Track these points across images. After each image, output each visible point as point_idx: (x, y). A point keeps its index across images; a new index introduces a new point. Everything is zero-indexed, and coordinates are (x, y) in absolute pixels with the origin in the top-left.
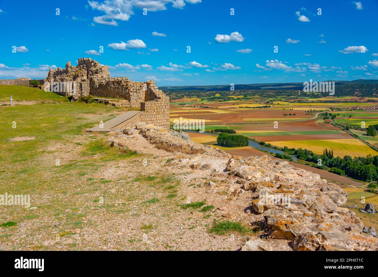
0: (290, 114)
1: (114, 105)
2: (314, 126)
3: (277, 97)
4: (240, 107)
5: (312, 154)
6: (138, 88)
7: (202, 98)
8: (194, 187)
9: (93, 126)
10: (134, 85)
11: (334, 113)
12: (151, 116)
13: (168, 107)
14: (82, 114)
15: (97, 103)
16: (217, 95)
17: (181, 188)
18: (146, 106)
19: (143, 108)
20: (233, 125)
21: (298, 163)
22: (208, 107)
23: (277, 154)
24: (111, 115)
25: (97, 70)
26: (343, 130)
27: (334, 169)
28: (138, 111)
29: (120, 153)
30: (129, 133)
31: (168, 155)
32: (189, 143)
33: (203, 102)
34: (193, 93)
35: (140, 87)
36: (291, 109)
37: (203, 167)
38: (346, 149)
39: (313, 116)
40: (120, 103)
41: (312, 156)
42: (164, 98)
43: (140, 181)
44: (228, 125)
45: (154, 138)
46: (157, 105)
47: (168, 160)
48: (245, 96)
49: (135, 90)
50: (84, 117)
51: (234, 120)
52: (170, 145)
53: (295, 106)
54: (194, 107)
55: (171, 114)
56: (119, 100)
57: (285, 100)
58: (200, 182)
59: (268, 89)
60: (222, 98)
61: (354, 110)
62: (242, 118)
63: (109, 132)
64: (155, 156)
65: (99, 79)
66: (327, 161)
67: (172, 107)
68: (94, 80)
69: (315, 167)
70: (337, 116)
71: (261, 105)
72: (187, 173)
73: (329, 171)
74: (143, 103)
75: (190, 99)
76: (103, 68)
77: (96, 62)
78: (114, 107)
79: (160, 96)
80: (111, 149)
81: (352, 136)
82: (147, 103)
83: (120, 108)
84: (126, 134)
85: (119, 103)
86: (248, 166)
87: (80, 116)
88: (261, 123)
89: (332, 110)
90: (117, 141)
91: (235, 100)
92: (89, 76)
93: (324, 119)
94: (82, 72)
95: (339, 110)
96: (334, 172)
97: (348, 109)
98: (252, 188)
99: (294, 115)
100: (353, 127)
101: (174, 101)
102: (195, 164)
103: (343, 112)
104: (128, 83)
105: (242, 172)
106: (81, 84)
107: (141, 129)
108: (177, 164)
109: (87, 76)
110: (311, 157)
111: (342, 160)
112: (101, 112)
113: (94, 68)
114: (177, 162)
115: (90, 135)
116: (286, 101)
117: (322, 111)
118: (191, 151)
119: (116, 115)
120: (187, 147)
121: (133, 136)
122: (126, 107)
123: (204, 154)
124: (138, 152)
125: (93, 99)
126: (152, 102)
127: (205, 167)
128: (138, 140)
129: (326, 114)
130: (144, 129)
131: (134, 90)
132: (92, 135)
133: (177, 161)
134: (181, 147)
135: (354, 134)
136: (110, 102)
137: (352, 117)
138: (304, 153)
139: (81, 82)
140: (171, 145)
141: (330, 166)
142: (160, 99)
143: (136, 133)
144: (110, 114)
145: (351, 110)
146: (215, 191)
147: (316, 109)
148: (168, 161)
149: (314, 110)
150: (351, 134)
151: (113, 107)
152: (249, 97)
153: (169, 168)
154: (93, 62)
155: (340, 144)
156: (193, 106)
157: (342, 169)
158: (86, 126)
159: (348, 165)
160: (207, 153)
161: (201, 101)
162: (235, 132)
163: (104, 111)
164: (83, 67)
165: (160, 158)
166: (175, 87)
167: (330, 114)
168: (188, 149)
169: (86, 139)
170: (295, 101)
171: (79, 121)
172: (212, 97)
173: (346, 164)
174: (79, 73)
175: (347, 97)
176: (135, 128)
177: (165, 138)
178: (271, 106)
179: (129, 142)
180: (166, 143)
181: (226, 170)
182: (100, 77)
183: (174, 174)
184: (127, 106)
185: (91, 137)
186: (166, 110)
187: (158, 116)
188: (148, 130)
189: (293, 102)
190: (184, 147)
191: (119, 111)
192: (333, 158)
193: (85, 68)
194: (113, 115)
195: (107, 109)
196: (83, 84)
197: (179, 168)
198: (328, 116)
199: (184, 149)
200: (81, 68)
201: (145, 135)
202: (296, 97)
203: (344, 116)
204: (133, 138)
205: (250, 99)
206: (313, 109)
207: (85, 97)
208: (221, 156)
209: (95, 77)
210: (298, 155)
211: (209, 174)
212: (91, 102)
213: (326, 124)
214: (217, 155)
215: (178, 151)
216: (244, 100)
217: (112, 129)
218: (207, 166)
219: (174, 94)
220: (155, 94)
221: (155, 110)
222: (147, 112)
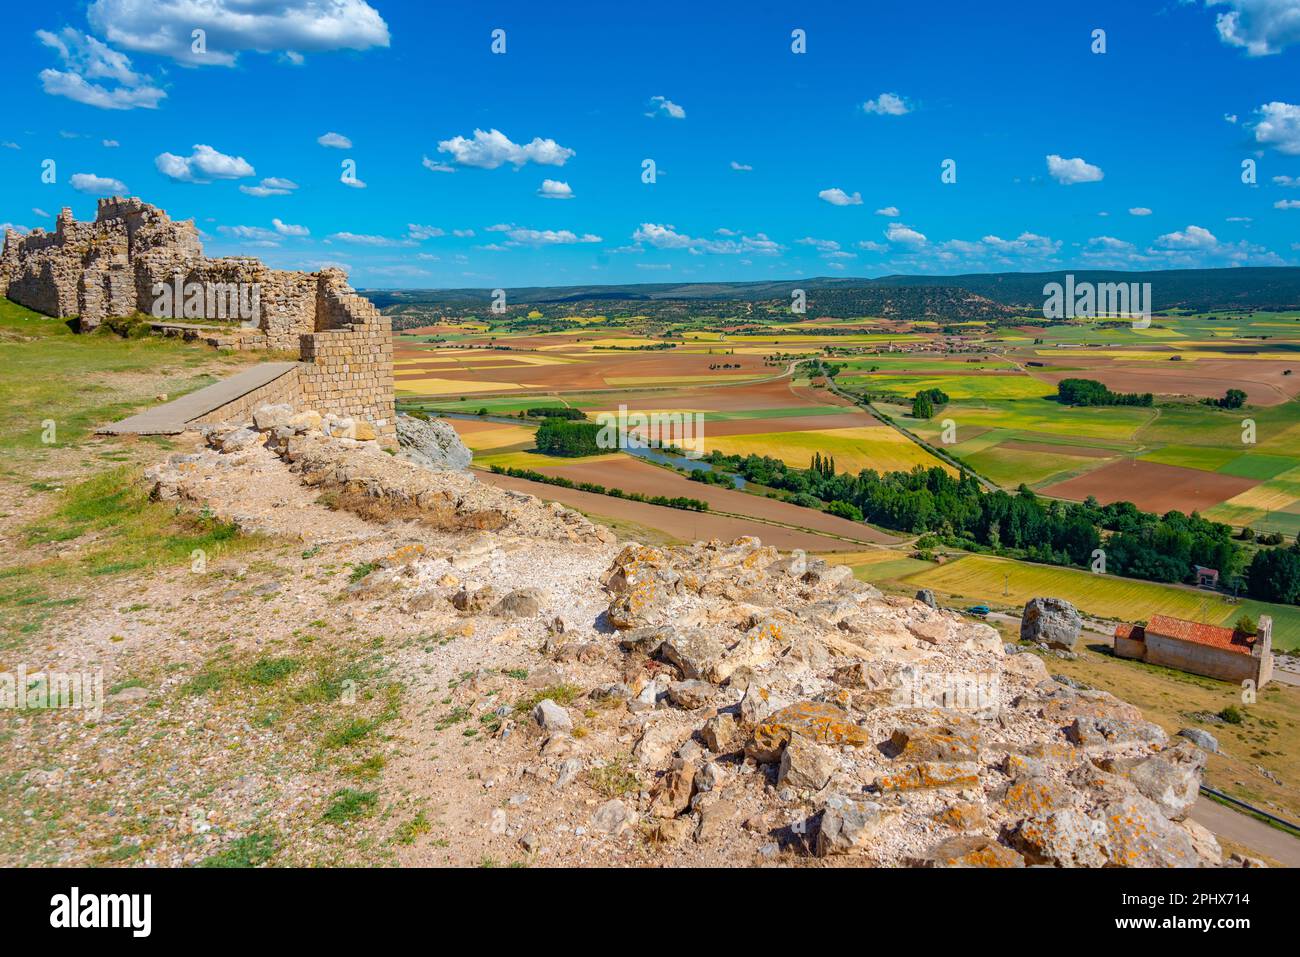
0: (727, 366)
1: (213, 343)
2: (787, 395)
3: (693, 319)
4: (595, 348)
5: (783, 470)
6: (291, 291)
7: (491, 322)
8: (465, 734)
9: (132, 414)
10: (278, 281)
11: (835, 360)
12: (336, 377)
13: (389, 348)
14: (101, 375)
15: (161, 337)
16: (534, 315)
17: (403, 741)
18: (317, 345)
19: (307, 350)
20: (578, 397)
21: (747, 492)
22: (507, 349)
23: (694, 472)
24: (203, 375)
25: (159, 235)
26: (857, 404)
27: (837, 506)
28: (294, 360)
29: (175, 529)
30: (227, 445)
31: (363, 540)
32: (450, 486)
33: (492, 334)
34: (465, 310)
35: (299, 286)
36: (730, 350)
37: (507, 603)
38: (864, 453)
39: (783, 368)
40: (233, 338)
41: (783, 473)
42: (376, 322)
43: (216, 689)
44: (565, 397)
45: (319, 463)
46: (354, 342)
47: (357, 570)
48: (610, 316)
49: (283, 297)
50: (109, 384)
51: (581, 384)
52: (376, 494)
53: (737, 343)
54: (471, 347)
55: (396, 367)
56: (231, 328)
57: (713, 329)
58: (494, 698)
59: (669, 299)
60: (547, 323)
61: (882, 352)
62: (602, 376)
63: (178, 434)
64: (309, 546)
65: (165, 262)
66: (818, 486)
67: (403, 350)
68: (150, 265)
69: (790, 502)
70: (841, 369)
71: (652, 343)
72: (435, 637)
73: (825, 511)
74: (307, 336)
75: (459, 326)
76: (177, 229)
77: (156, 210)
78: (215, 352)
79: (363, 314)
80: (149, 511)
81: (879, 419)
82: (321, 336)
83: (233, 352)
84: (215, 448)
85: (229, 338)
86: (698, 600)
87: (92, 381)
88: (653, 390)
89: (830, 352)
90: (171, 478)
91: (583, 328)
92: (133, 253)
93: (811, 376)
94: (109, 240)
95: (848, 353)
96: (837, 514)
97: (866, 351)
98: (760, 751)
99: (737, 366)
100: (879, 397)
101: (412, 331)
102: (473, 587)
103: (857, 358)
104: (258, 273)
105: (687, 642)
106: (107, 279)
107: (273, 431)
108: (396, 588)
109: (129, 253)
110: (780, 477)
111: (855, 480)
112: (169, 366)
113: (149, 227)
114: (394, 579)
115: (108, 446)
116: (715, 332)
117: (804, 357)
118: (456, 520)
119: (220, 375)
120: (440, 503)
121: (240, 455)
122: (254, 351)
123: (506, 532)
124: (244, 527)
125: (144, 325)
126: (338, 333)
127: (516, 604)
128: (257, 475)
129: (816, 364)
130: (282, 431)
131: (277, 295)
132: (116, 447)
133: (393, 574)
134: (416, 499)
135: (884, 413)
136: (200, 334)
137: (877, 371)
138: (762, 466)
139: (109, 273)
140: (380, 492)
141: (828, 497)
142: (363, 323)
143: (255, 447)
144: (198, 371)
145: (875, 353)
146: (574, 766)
147: (792, 352)
148: (361, 573)
149: (786, 355)
150: (877, 414)
151: (211, 350)
152: (620, 320)
153: (361, 610)
154: (146, 210)
155: (849, 442)
156: (466, 345)
157: (857, 505)
158: (108, 414)
159: (870, 494)
160: (518, 525)
161: (490, 330)
162: (584, 416)
163: (181, 364)
164: (113, 226)
165: (329, 558)
166: (413, 293)
167: (825, 365)
168: (446, 511)
169: (86, 464)
170: (738, 330)
171: (87, 396)
172: (520, 319)
173: (866, 491)
174: (100, 244)
175: (865, 319)
176: (252, 425)
177: (359, 463)
178: (678, 344)
179: (221, 480)
180: (361, 484)
181: (606, 623)
182: (168, 256)
183: (378, 642)
184: (257, 345)
185: (108, 454)
186: (381, 358)
187: (356, 375)
188: (297, 433)
189: (733, 334)
190: (430, 501)
191: (229, 364)
192: (833, 478)
193: (119, 227)
194: (207, 375)
195: (189, 358)
196: (113, 279)
197: (402, 611)
198: (821, 369)
199: (430, 509)
200: (109, 229)
201: (287, 452)
202: (741, 320)
203: (859, 368)
204: (239, 463)
205: (624, 324)
206: (783, 352)
207: (122, 320)
208: (574, 536)
209: (150, 255)
210: (749, 471)
211: (534, 644)
212: (139, 336)
213: (818, 389)
214: (558, 534)
215: (407, 521)
216: (607, 327)
217: (194, 422)
218: (524, 600)
219: (412, 311)
220: (346, 308)
221: (348, 357)
222: (322, 363)
